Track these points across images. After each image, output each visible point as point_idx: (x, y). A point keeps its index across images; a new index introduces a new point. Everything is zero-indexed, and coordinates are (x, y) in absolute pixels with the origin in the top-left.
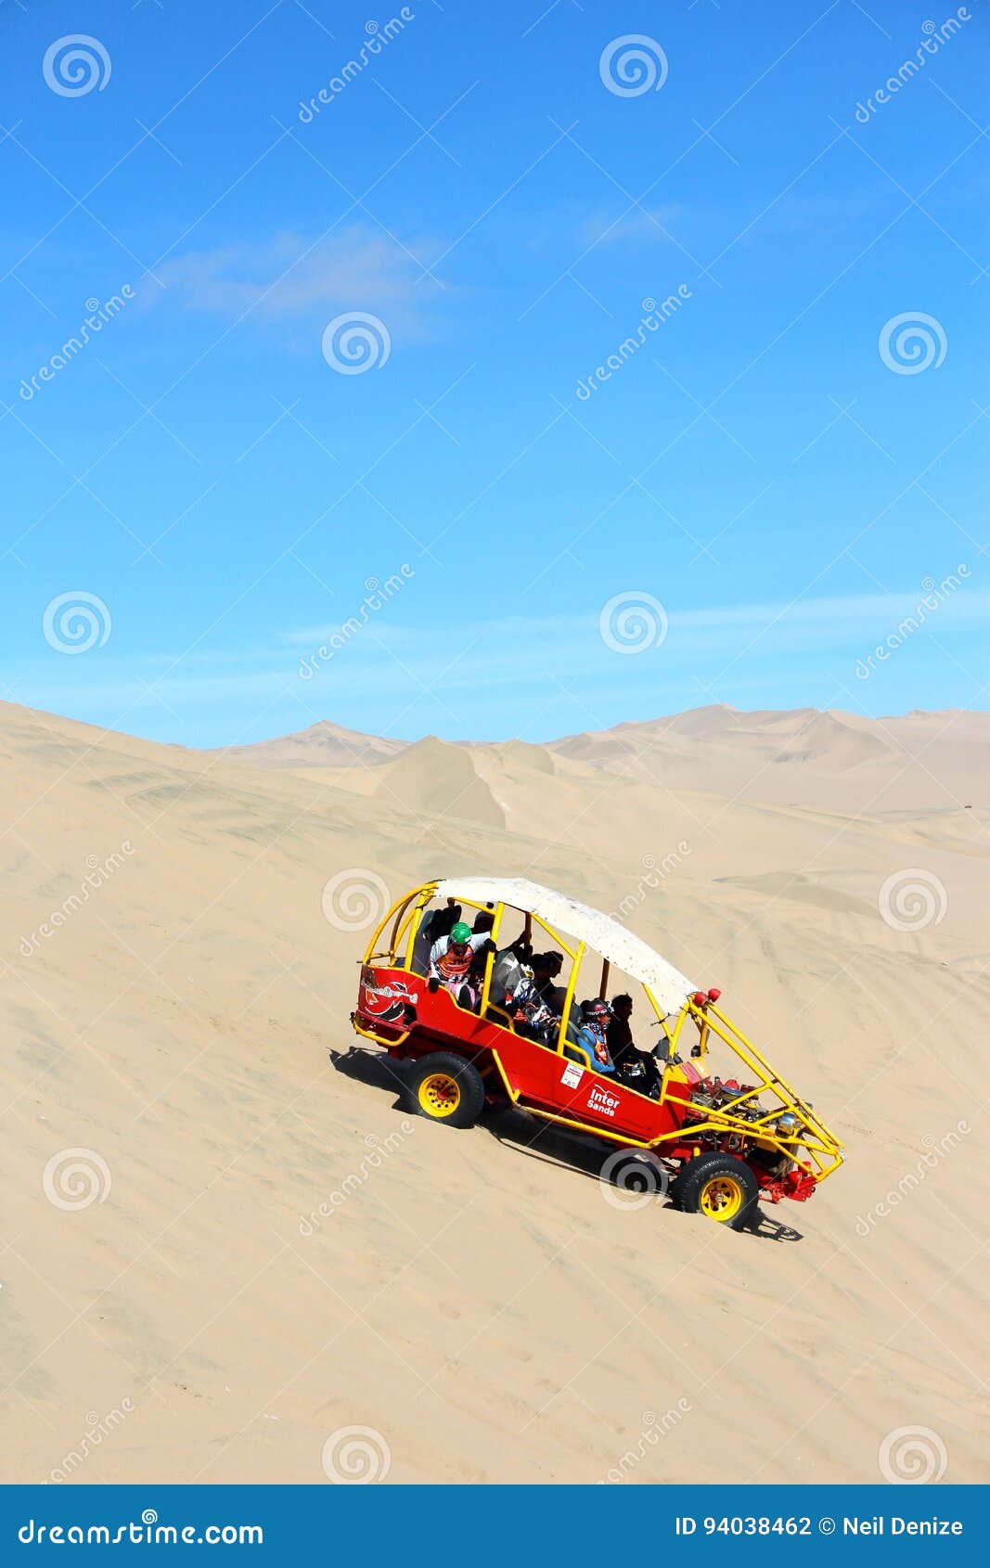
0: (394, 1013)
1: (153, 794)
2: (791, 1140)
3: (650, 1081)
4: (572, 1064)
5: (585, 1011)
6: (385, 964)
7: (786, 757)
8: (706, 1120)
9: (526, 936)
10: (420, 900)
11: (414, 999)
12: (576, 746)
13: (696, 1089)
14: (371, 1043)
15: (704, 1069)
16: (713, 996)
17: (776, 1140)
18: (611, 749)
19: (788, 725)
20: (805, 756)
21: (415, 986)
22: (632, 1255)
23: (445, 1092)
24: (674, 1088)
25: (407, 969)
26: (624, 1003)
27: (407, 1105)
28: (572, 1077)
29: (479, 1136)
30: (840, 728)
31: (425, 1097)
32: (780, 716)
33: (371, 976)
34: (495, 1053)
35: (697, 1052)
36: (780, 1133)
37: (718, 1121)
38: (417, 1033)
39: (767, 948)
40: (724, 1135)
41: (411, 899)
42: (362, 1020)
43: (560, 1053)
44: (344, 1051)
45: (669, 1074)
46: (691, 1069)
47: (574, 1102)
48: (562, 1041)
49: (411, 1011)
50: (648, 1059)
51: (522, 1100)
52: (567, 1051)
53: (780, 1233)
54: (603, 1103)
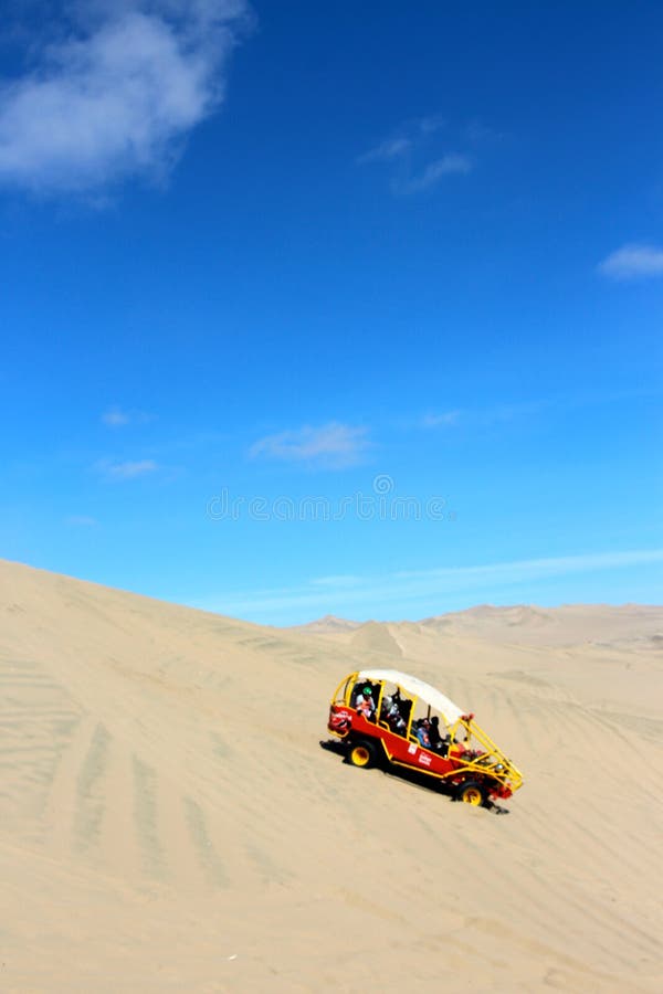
0: (343, 724)
1: (263, 646)
2: (501, 774)
3: (444, 751)
4: (412, 744)
5: (419, 723)
6: (339, 705)
7: (512, 625)
8: (467, 766)
9: (398, 693)
10: (353, 679)
11: (350, 718)
12: (429, 622)
13: (463, 754)
14: (336, 737)
15: (467, 746)
16: (471, 717)
17: (494, 775)
18: (445, 622)
19: (515, 611)
20: (520, 624)
21: (350, 713)
22: (459, 827)
23: (362, 755)
24: (453, 754)
25: (348, 706)
26: (436, 720)
27: (348, 761)
28: (412, 749)
29: (375, 773)
30: (534, 612)
31: (356, 758)
32: (511, 608)
33: (334, 710)
34: (382, 740)
35: (466, 739)
36: (496, 772)
37: (472, 767)
38: (351, 732)
39: (509, 702)
40: (474, 773)
41: (350, 678)
42: (331, 727)
43: (408, 740)
44: (326, 740)
45: (453, 748)
46: (462, 746)
47: (413, 760)
48: (409, 735)
49: (349, 723)
50: (444, 741)
51: (393, 759)
52: (411, 739)
53: (500, 811)
54: (425, 760)
